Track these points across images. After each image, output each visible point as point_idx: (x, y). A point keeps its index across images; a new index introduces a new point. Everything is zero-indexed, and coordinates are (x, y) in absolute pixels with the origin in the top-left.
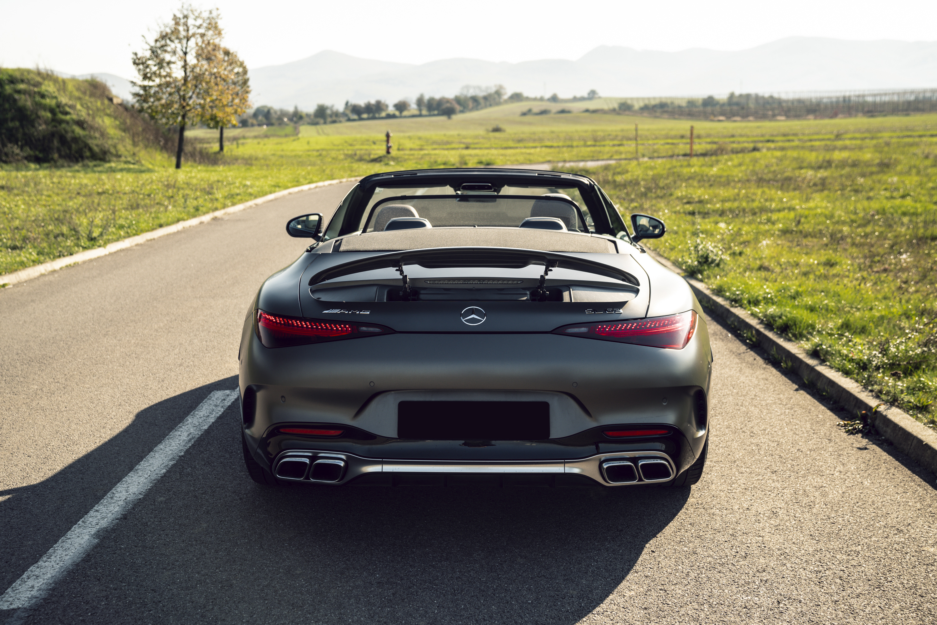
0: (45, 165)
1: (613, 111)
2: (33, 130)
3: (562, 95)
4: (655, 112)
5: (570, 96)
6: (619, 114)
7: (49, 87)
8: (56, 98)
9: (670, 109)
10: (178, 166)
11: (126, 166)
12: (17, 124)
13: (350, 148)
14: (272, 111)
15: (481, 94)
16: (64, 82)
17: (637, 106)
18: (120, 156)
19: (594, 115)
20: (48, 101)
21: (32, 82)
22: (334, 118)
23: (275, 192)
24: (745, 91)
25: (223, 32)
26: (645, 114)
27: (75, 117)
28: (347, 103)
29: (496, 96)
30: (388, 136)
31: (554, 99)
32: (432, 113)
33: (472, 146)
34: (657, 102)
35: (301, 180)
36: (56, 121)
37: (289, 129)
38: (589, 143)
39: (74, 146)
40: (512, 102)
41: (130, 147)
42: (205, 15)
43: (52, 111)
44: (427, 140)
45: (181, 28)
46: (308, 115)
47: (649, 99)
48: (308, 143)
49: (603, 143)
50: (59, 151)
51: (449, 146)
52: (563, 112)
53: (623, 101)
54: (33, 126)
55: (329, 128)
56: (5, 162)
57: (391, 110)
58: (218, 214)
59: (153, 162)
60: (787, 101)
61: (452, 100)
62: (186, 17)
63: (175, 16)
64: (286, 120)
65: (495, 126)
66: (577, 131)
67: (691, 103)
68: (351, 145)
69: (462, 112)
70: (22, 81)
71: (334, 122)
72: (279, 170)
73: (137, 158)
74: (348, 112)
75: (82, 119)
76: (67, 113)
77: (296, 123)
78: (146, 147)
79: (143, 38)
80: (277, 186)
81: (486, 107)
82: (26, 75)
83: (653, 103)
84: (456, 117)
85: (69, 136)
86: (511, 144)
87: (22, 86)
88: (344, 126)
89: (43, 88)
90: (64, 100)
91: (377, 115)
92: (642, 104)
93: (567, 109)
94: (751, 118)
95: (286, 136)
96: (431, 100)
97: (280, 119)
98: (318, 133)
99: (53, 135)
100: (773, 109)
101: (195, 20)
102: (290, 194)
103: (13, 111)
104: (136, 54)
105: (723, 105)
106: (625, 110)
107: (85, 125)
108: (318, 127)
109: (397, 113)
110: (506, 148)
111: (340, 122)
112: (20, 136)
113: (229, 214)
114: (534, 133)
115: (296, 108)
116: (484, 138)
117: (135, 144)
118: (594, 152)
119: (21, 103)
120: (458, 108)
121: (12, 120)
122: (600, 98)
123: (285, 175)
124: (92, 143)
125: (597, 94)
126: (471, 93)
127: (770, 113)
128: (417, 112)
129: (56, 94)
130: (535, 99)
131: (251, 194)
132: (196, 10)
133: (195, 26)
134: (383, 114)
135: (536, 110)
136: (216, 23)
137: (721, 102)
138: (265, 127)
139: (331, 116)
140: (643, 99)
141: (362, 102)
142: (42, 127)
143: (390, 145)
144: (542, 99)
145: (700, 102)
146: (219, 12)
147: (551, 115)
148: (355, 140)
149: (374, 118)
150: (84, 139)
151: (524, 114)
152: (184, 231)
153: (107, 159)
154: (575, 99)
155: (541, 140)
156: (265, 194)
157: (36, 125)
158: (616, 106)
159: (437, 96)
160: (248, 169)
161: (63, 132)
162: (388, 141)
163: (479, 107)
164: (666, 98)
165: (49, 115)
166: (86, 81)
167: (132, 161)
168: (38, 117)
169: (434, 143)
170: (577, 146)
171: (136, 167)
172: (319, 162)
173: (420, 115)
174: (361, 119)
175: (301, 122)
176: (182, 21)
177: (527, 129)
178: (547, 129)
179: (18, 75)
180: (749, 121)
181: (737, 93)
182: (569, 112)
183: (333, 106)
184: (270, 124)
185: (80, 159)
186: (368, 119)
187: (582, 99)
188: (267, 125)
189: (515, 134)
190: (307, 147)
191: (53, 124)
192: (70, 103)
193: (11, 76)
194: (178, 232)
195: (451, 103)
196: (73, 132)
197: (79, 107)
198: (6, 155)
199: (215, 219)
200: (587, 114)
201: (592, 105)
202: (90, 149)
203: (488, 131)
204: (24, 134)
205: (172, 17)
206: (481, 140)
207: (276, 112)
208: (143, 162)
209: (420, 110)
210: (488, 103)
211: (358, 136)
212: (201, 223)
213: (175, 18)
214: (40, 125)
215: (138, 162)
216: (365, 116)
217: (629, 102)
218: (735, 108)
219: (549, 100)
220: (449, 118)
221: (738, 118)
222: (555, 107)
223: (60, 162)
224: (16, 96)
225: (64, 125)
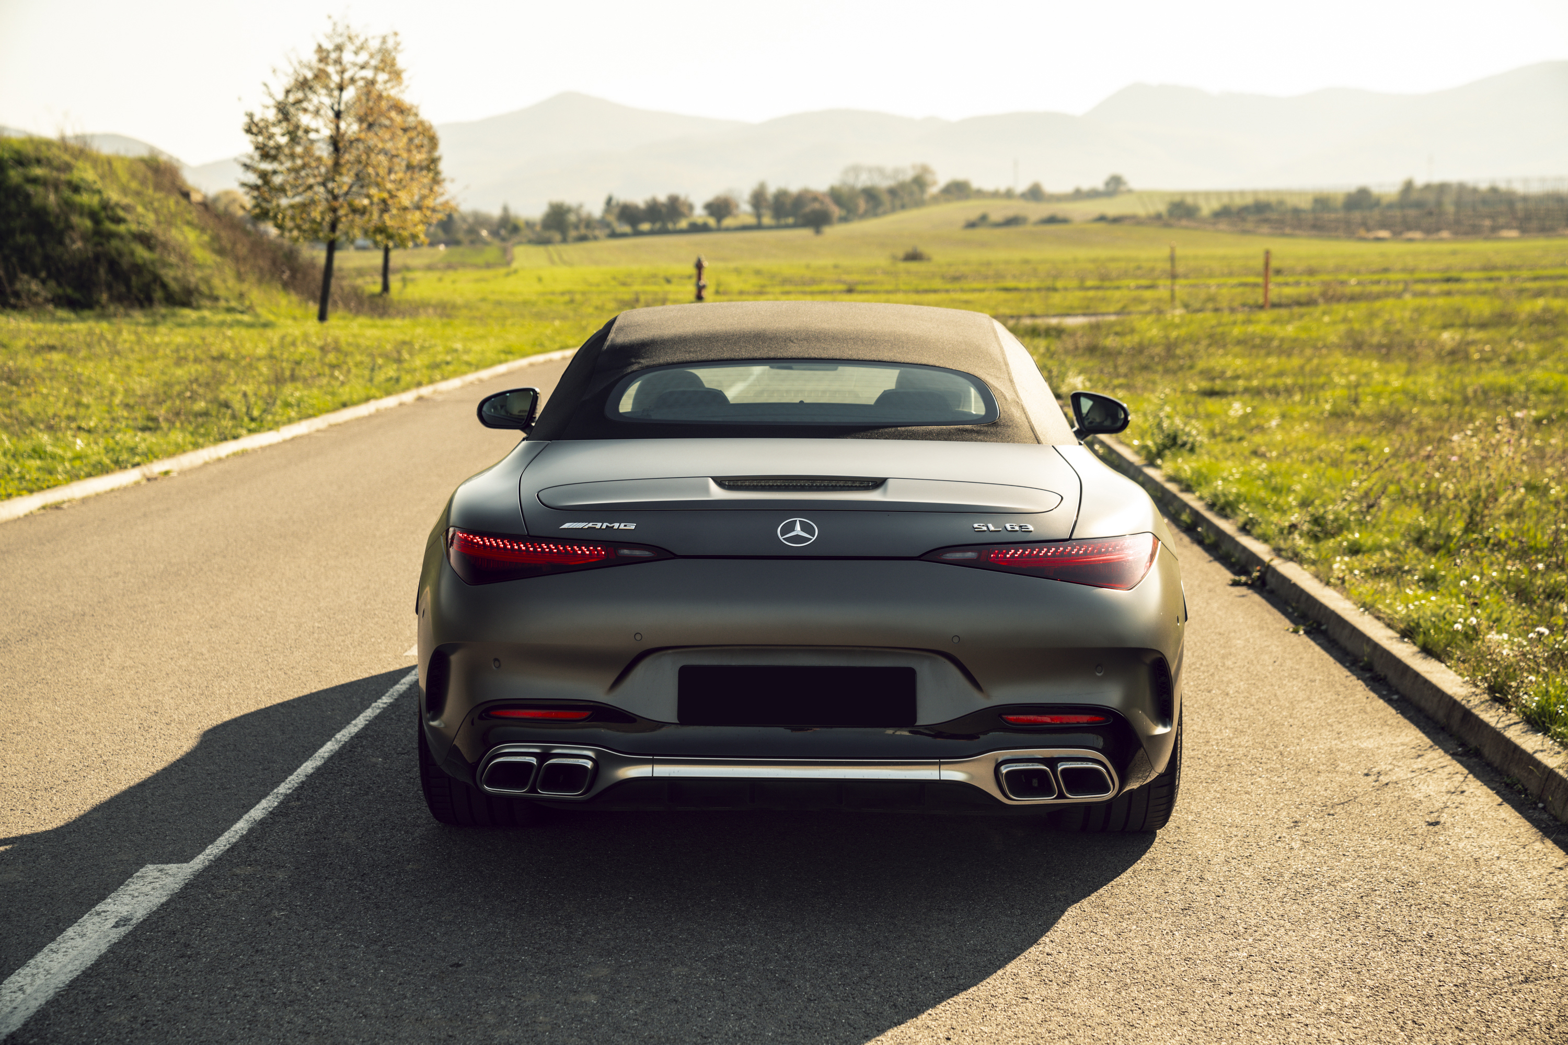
0: (86, 313)
1: (1157, 219)
2: (60, 249)
3: (1050, 187)
4: (1244, 220)
5: (1067, 188)
6: (1167, 225)
7: (86, 173)
8: (99, 192)
9: (1274, 216)
10: (322, 317)
11: (229, 318)
12: (33, 238)
13: (623, 289)
14: (456, 216)
15: (884, 184)
16: (109, 162)
17: (1206, 209)
18: (216, 299)
19: (1115, 227)
20: (85, 199)
21: (56, 163)
22: (583, 231)
23: (506, 361)
24: (1437, 178)
25: (405, 76)
26: (1222, 226)
27: (134, 227)
28: (609, 201)
29: (915, 188)
30: (699, 266)
31: (1035, 194)
32: (783, 222)
33: (860, 288)
34: (1249, 200)
35: (547, 343)
36: (100, 235)
37: (492, 253)
38: (1089, 283)
39: (134, 280)
40: (948, 201)
41: (231, 282)
42: (374, 44)
43: (93, 216)
44: (773, 276)
45: (331, 69)
46: (529, 225)
47: (1231, 194)
48: (540, 280)
49: (1117, 283)
50: (110, 287)
51: (815, 288)
52: (1052, 220)
53: (1177, 199)
54: (61, 242)
55: (572, 251)
56: (14, 307)
57: (699, 214)
58: (425, 391)
59: (275, 309)
60: (1525, 199)
61: (824, 195)
62: (339, 48)
63: (320, 46)
64: (484, 233)
65: (910, 249)
66: (1075, 260)
67: (1322, 203)
68: (624, 284)
69: (844, 220)
70: (39, 162)
71: (583, 239)
72: (503, 325)
73: (247, 303)
74: (611, 218)
75: (147, 230)
76: (119, 221)
77: (503, 239)
78: (260, 281)
79: (264, 88)
80: (509, 353)
81: (893, 210)
82: (45, 153)
83: (1239, 202)
84: (833, 232)
85: (125, 263)
86: (937, 284)
87: (38, 171)
88: (604, 247)
89: (75, 176)
90: (114, 196)
91: (670, 226)
92: (1215, 205)
93: (1060, 215)
94: (1445, 234)
95: (488, 266)
96: (781, 195)
97: (472, 231)
98: (552, 262)
99: (97, 258)
100: (1492, 217)
101: (356, 53)
102: (531, 365)
103: (24, 215)
104: (251, 116)
105: (1390, 206)
106: (1180, 218)
107: (153, 242)
108: (551, 248)
109: (712, 222)
110: (926, 291)
111: (596, 238)
112: (37, 260)
113: (441, 393)
114: (989, 264)
115: (505, 209)
116: (886, 273)
117: (240, 277)
118: (1091, 299)
119: (36, 202)
120: (836, 211)
121: (23, 231)
122: (1130, 191)
123: (514, 336)
124: (168, 275)
125: (1124, 183)
126: (863, 181)
127: (1487, 223)
128: (752, 220)
129: (99, 185)
130: (995, 195)
131: (469, 364)
132: (357, 36)
133: (354, 64)
134: (683, 224)
135: (996, 216)
136: (394, 59)
137: (1385, 201)
138: (442, 247)
139: (576, 227)
140: (1219, 194)
141: (639, 198)
142: (79, 245)
143: (702, 282)
144: (1009, 194)
145: (1340, 200)
146: (399, 39)
147: (1028, 228)
148: (630, 275)
149: (664, 232)
150: (151, 268)
151: (971, 225)
152: (378, 414)
153: (195, 304)
154: (1078, 195)
155: (999, 276)
156: (492, 364)
157: (67, 241)
158: (1162, 208)
159: (794, 187)
160: (448, 325)
161: (114, 253)
162: (699, 277)
163: (880, 210)
164: (1267, 192)
165: (88, 223)
166: (143, 161)
167: (240, 308)
168: (70, 227)
169: (785, 281)
170: (1066, 289)
171: (246, 318)
172: (571, 314)
173: (759, 227)
174: (638, 233)
175: (515, 239)
176: (334, 56)
177: (975, 256)
178: (1017, 255)
179: (30, 150)
180: (1441, 240)
181: (1420, 181)
182: (1064, 221)
183: (581, 206)
184: (452, 242)
185: (146, 304)
186: (652, 233)
187: (1093, 194)
188: (447, 244)
189: (950, 265)
190: (538, 288)
191: (96, 239)
192: (126, 201)
193: (18, 152)
194: (370, 417)
195: (822, 203)
196: (132, 253)
197: (140, 209)
198: (17, 295)
199: (420, 399)
200: (1101, 226)
201: (1111, 208)
202: (164, 286)
203: (894, 258)
204: (47, 258)
205: (315, 47)
206: (880, 277)
207: (464, 219)
208: (259, 310)
209: (759, 216)
210: (898, 203)
211: (634, 268)
212: (401, 404)
213: (320, 49)
214: (73, 242)
215: (250, 309)
216: (645, 227)
217: (1189, 201)
218: (1412, 213)
219: (1024, 196)
220: (818, 232)
221: (1417, 235)
222: (1036, 211)
223: (112, 308)
224: (30, 189)
225: (115, 243)
